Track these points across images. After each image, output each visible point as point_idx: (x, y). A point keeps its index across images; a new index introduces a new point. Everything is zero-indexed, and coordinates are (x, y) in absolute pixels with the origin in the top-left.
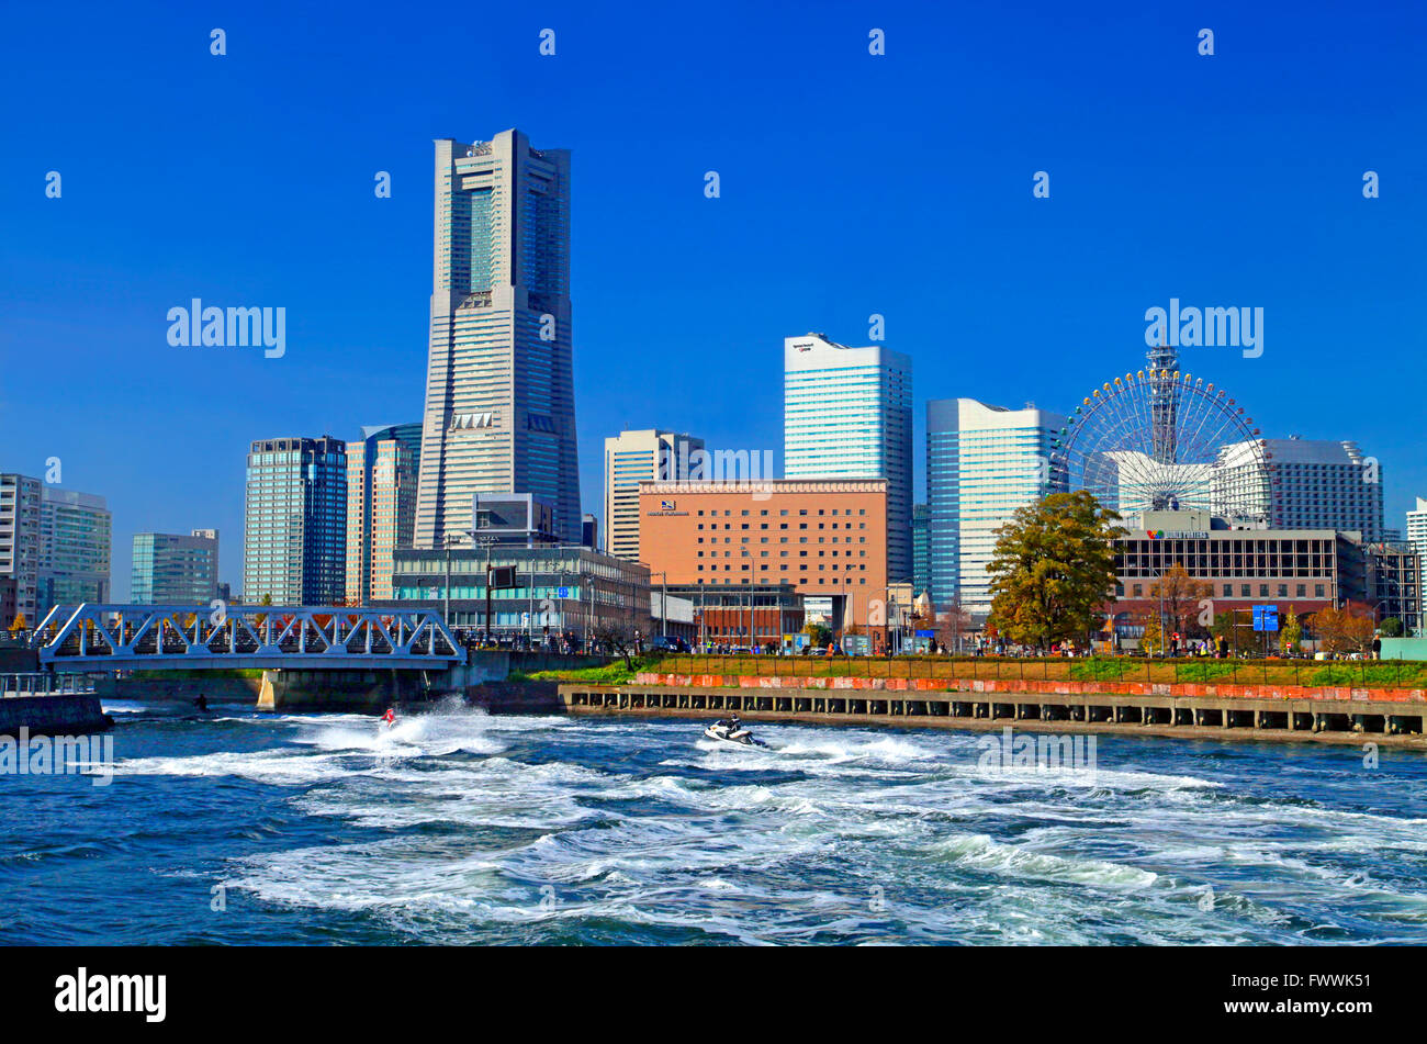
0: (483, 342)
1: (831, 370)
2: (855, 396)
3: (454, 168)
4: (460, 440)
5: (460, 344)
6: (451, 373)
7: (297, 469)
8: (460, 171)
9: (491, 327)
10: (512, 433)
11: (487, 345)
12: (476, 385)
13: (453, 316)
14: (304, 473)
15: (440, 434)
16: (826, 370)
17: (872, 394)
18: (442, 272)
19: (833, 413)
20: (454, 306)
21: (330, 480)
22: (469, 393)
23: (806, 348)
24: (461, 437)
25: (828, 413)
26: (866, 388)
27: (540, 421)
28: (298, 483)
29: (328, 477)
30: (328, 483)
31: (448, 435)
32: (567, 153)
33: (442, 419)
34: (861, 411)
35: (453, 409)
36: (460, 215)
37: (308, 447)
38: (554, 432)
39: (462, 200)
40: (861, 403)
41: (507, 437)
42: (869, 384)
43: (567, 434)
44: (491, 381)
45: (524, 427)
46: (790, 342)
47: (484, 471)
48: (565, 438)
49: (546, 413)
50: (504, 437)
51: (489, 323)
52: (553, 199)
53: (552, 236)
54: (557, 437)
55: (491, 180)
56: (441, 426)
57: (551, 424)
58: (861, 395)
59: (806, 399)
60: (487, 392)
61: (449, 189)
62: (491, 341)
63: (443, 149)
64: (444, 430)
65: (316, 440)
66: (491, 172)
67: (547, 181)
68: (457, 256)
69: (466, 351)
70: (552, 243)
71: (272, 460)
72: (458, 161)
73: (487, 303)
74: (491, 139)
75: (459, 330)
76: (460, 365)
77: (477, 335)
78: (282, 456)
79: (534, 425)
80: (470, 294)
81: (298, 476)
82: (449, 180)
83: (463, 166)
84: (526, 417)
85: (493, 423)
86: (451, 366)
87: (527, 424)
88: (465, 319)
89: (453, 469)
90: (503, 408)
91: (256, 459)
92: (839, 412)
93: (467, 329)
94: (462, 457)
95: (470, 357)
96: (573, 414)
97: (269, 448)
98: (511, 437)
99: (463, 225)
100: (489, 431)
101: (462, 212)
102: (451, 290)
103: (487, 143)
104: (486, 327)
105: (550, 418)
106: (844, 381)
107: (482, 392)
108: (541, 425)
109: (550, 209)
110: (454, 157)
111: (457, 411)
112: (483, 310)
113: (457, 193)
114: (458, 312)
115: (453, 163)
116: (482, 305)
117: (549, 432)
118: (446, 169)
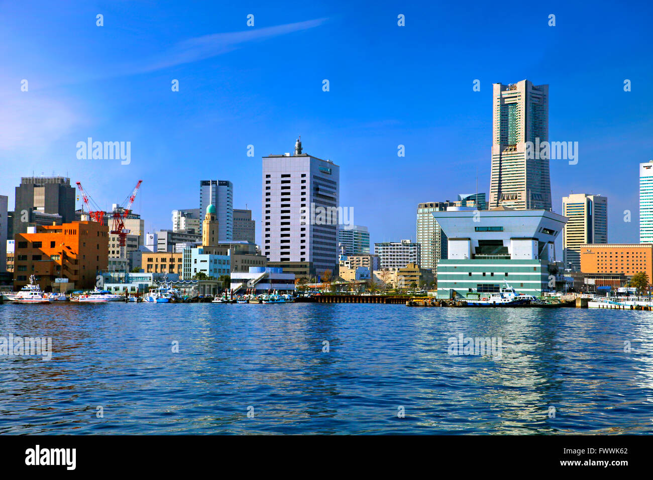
0: (513, 165)
3: (501, 95)
5: (504, 166)
6: (500, 178)
8: (503, 96)
9: (516, 159)
10: (526, 202)
11: (515, 166)
12: (511, 183)
13: (501, 155)
15: (496, 202)
18: (496, 137)
20: (501, 150)
22: (508, 185)
23: (649, 167)
24: (505, 203)
27: (540, 196)
31: (499, 202)
32: (547, 86)
33: (496, 196)
35: (501, 192)
36: (504, 114)
38: (542, 200)
39: (504, 108)
41: (524, 203)
43: (548, 201)
44: (516, 181)
46: (642, 165)
48: (547, 202)
49: (539, 193)
50: (522, 203)
51: (516, 158)
52: (541, 106)
53: (541, 120)
54: (544, 202)
55: (516, 100)
56: (496, 199)
57: (541, 197)
60: (515, 185)
61: (499, 104)
62: (517, 165)
63: (497, 87)
64: (498, 200)
66: (516, 97)
67: (539, 98)
68: (503, 130)
69: (506, 169)
70: (541, 123)
72: (503, 93)
73: (515, 149)
74: (517, 83)
75: (504, 160)
76: (504, 174)
77: (510, 163)
78: (431, 209)
79: (534, 198)
80: (508, 145)
82: (499, 100)
83: (505, 94)
84: (531, 195)
85: (518, 198)
86: (500, 175)
87: (532, 198)
88: (506, 156)
90: (522, 192)
91: (421, 210)
93: (507, 160)
95: (508, 171)
96: (550, 193)
97: (426, 206)
99: (505, 118)
100: (516, 201)
101: (505, 113)
102: (500, 144)
103: (515, 84)
105: (540, 195)
107: (513, 185)
108: (537, 197)
109: (540, 109)
110: (501, 91)
111: (503, 193)
112: (514, 152)
113: (502, 105)
114: (503, 153)
115: (501, 93)
116: (513, 150)
117: (540, 200)
118: (498, 96)
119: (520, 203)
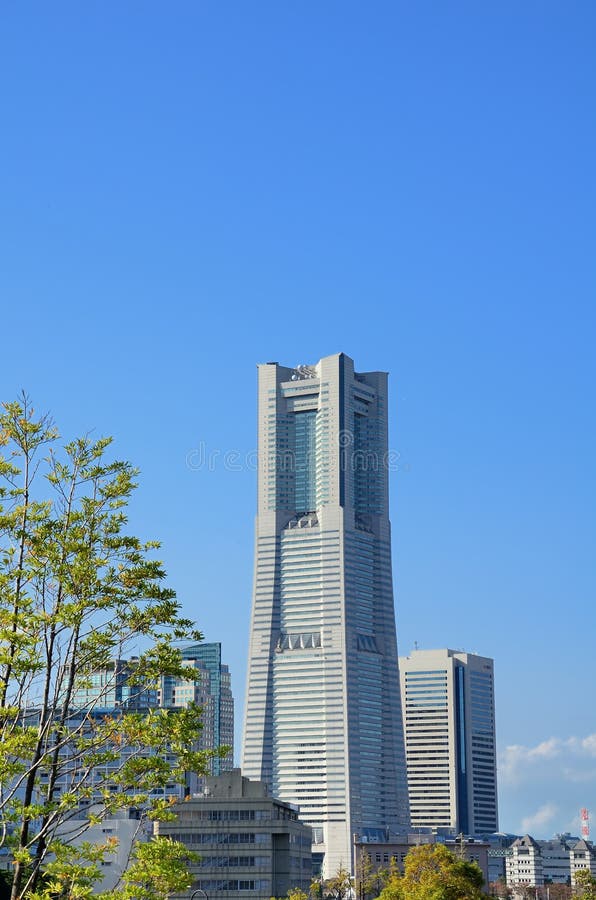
0: (311, 562)
3: (279, 390)
4: (288, 661)
5: (288, 564)
6: (277, 593)
8: (285, 394)
9: (319, 547)
10: (344, 653)
11: (316, 564)
12: (305, 605)
13: (279, 537)
14: (118, 695)
15: (267, 654)
18: (267, 493)
20: (281, 526)
22: (298, 613)
24: (288, 658)
27: (366, 641)
30: (142, 705)
31: (276, 655)
32: (385, 376)
33: (268, 639)
35: (280, 629)
38: (378, 653)
39: (286, 422)
41: (339, 657)
43: (390, 655)
44: (320, 601)
45: (354, 648)
48: (389, 658)
49: (370, 633)
50: (336, 657)
51: (317, 544)
54: (381, 657)
55: (316, 403)
56: (268, 647)
57: (375, 644)
60: (317, 612)
61: (273, 411)
62: (320, 562)
63: (267, 373)
64: (272, 651)
66: (317, 395)
67: (367, 403)
68: (282, 477)
69: (294, 571)
72: (284, 385)
73: (313, 524)
74: (316, 363)
75: (287, 550)
76: (287, 585)
77: (305, 556)
79: (362, 647)
80: (296, 515)
82: (274, 403)
83: (289, 389)
84: (355, 637)
85: (323, 643)
86: (277, 586)
87: (355, 644)
88: (292, 540)
90: (334, 627)
93: (296, 550)
95: (300, 577)
96: (394, 634)
98: (343, 657)
100: (317, 652)
102: (277, 511)
103: (311, 366)
104: (314, 547)
105: (374, 638)
107: (311, 612)
108: (367, 645)
110: (279, 381)
111: (284, 631)
112: (310, 530)
113: (282, 416)
114: (285, 533)
115: (278, 386)
116: (309, 525)
117: (373, 652)
118: (270, 392)
119: (330, 658)
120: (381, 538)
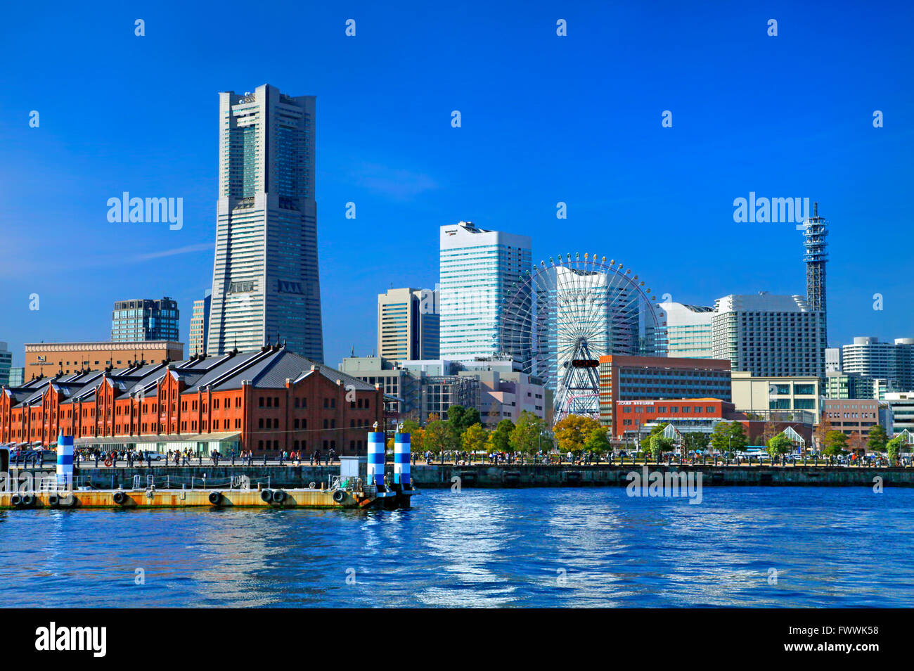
0: (249, 232)
1: (468, 248)
2: (482, 266)
3: (231, 111)
4: (234, 300)
5: (235, 234)
6: (229, 254)
7: (141, 321)
8: (235, 114)
9: (253, 222)
10: (265, 295)
11: (251, 234)
12: (245, 262)
13: (230, 215)
14: (146, 324)
15: (222, 296)
16: (465, 248)
17: (493, 264)
18: (224, 184)
19: (469, 278)
20: (231, 207)
21: (164, 328)
22: (240, 268)
23: (453, 233)
24: (235, 298)
25: (466, 278)
26: (489, 260)
27: (296, 287)
28: (141, 331)
29: (162, 326)
30: (162, 331)
31: (227, 296)
32: (313, 98)
33: (223, 286)
34: (486, 277)
35: (231, 279)
36: (236, 144)
37: (149, 306)
38: (302, 294)
39: (237, 134)
40: (486, 271)
41: (261, 298)
42: (491, 257)
43: (312, 295)
44: (252, 259)
45: (275, 291)
46: (443, 229)
47: (248, 321)
48: (310, 297)
49: (294, 280)
50: (259, 298)
51: (252, 219)
52: (301, 131)
53: (301, 157)
54: (304, 297)
55: (254, 120)
56: (222, 291)
57: (299, 287)
58: (486, 266)
59: (453, 269)
60: (251, 267)
61: (228, 126)
62: (253, 232)
63: (224, 98)
64: (224, 294)
65: (155, 301)
66: (254, 114)
67: (295, 118)
68: (234, 173)
69: (238, 238)
70: (301, 161)
71: (126, 315)
72: (234, 107)
73: (251, 205)
75: (235, 224)
76: (236, 249)
77: (245, 228)
78: (132, 312)
79: (284, 289)
80: (242, 199)
81: (141, 326)
82: (228, 120)
83: (237, 110)
84: (277, 283)
85: (255, 288)
86: (229, 249)
87: (276, 288)
88: (238, 217)
89: (230, 320)
90: (260, 277)
91: (117, 314)
92: (473, 278)
93: (240, 224)
94: (236, 312)
95: (241, 243)
96: (317, 281)
97: (125, 306)
98: (264, 298)
99: (238, 151)
100: (251, 294)
101: (238, 142)
102: (230, 197)
104: (250, 222)
105: (298, 284)
106: (476, 256)
107: (248, 267)
108: (291, 289)
109: (298, 138)
110: (231, 104)
111: (233, 280)
112: (249, 210)
113: (234, 130)
114: (234, 212)
115: (231, 108)
116: (248, 206)
117: (297, 293)
118: (226, 112)
119: (256, 298)
120: (306, 214)
